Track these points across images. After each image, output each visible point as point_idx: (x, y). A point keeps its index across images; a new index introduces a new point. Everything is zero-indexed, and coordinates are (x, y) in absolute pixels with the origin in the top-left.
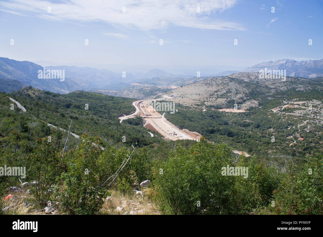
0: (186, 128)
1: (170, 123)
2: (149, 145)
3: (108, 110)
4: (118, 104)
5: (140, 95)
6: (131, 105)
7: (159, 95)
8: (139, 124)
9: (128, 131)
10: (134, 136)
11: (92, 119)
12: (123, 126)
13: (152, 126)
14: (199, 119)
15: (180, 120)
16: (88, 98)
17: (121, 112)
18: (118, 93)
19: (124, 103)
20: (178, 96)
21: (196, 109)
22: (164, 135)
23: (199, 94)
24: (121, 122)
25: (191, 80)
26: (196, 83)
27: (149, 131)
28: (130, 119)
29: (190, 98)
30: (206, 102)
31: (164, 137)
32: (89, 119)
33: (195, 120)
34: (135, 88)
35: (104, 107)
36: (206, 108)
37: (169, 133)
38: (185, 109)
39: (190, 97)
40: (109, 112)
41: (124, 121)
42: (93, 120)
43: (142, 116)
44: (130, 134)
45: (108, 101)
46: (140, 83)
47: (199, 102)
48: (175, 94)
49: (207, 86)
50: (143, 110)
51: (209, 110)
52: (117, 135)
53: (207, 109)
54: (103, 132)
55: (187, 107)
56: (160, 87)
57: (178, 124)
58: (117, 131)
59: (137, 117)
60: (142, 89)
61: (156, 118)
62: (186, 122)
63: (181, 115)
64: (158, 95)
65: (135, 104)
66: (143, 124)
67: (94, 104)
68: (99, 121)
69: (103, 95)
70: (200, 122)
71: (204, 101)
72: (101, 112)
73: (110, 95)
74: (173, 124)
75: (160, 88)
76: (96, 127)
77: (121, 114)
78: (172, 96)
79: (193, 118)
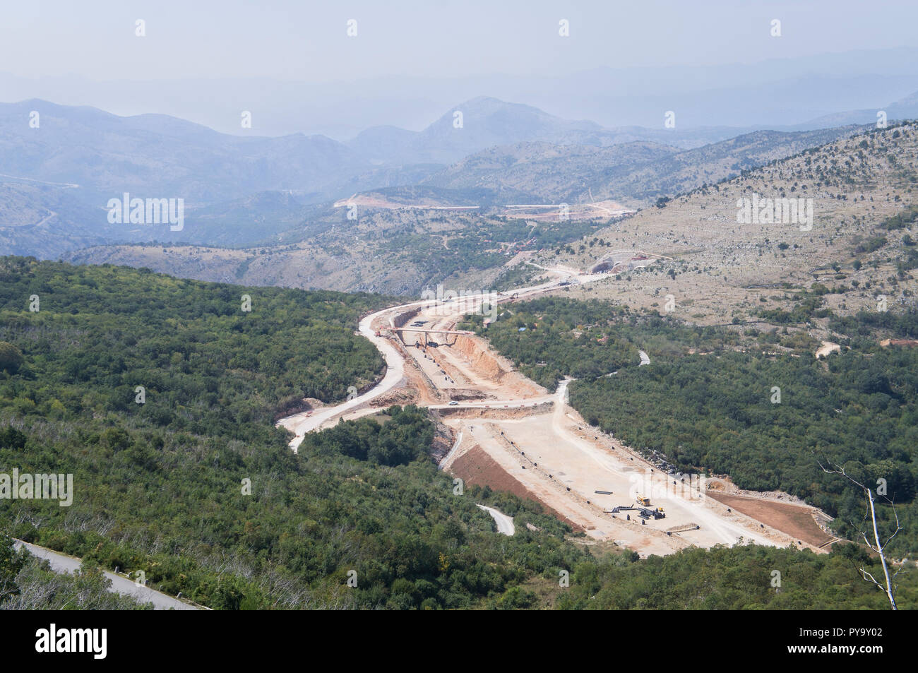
0: (717, 472)
1: (609, 440)
2: (501, 590)
3: (209, 373)
4: (265, 332)
5: (393, 273)
6: (350, 336)
7: (522, 264)
8: (413, 458)
9: (354, 502)
10: (395, 533)
11: (117, 438)
12: (317, 470)
13: (497, 467)
14: (799, 407)
15: (672, 421)
16: (68, 304)
17: (291, 385)
18: (257, 263)
19: (307, 329)
20: (642, 264)
21: (767, 344)
22: (580, 523)
23: (784, 247)
24: (295, 444)
25: (720, 155)
26: (755, 173)
27: (480, 495)
28: (351, 423)
29: (725, 273)
30: (834, 292)
31: (582, 535)
32: (96, 441)
33: (768, 418)
34: (362, 227)
35: (178, 356)
36: (836, 334)
37: (609, 503)
38: (698, 344)
39: (721, 267)
40: (213, 388)
41: (313, 439)
42: (125, 446)
43: (424, 402)
44: (376, 525)
45: (200, 315)
46: (389, 193)
47: (786, 298)
48: (620, 255)
49: (831, 189)
50: (429, 368)
51: (855, 347)
52: (293, 532)
53: (845, 337)
54: (197, 521)
55: (711, 331)
56: (518, 217)
57: (660, 448)
58: (287, 512)
59: (394, 412)
60: (410, 229)
61: (518, 410)
62: (712, 427)
63: (676, 387)
64: (511, 263)
65: (372, 328)
66: (437, 456)
67: (114, 341)
68: (165, 450)
69: (168, 282)
70: (807, 426)
71: (821, 291)
72: (160, 390)
73: (206, 278)
74: (627, 445)
75: (523, 220)
76: (147, 487)
77: (289, 398)
78: (604, 268)
79: (755, 400)
